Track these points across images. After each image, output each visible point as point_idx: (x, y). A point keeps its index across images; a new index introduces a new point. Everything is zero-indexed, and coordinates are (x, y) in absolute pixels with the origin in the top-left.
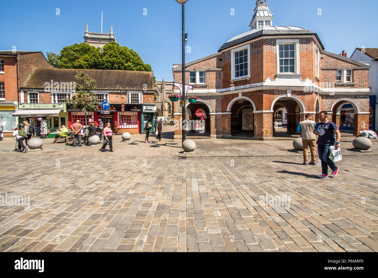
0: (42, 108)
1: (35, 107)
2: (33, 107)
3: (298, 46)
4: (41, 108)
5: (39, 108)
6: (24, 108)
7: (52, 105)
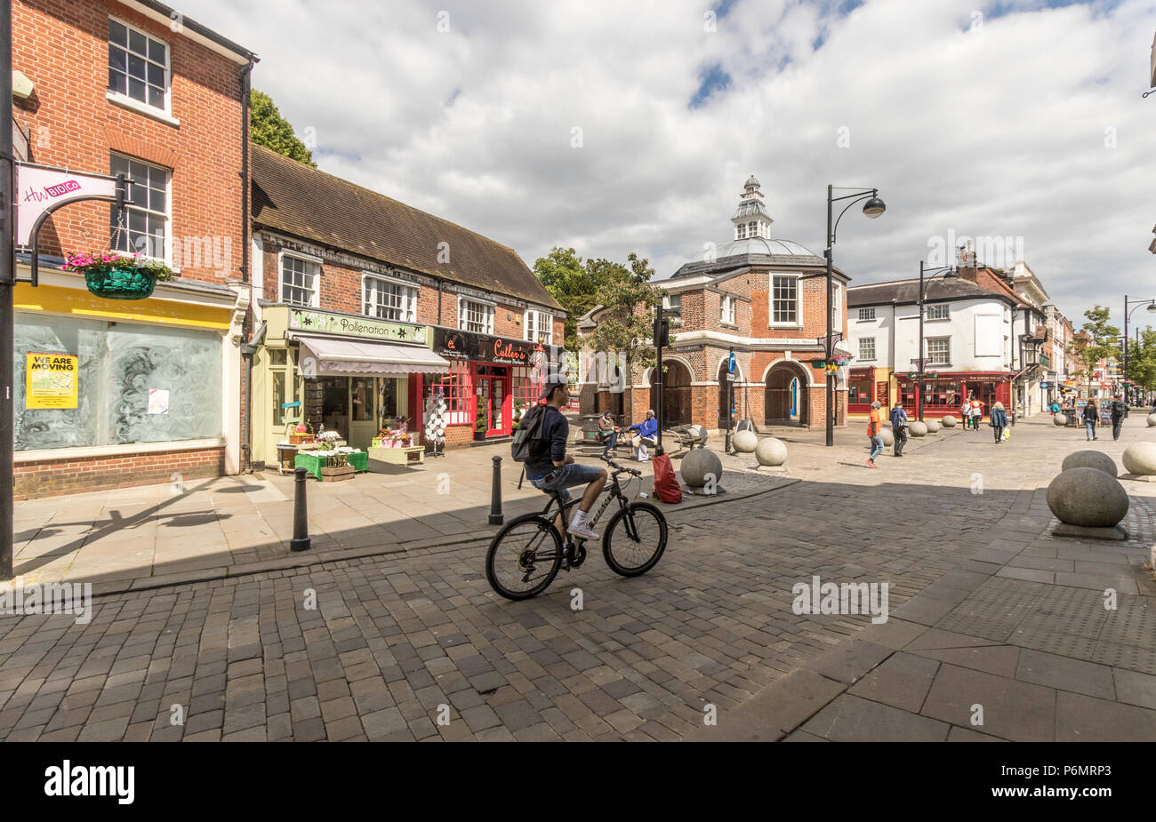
0: (368, 335)
1: (346, 331)
2: (338, 329)
3: (800, 285)
4: (363, 334)
5: (357, 333)
6: (309, 327)
7: (397, 328)
